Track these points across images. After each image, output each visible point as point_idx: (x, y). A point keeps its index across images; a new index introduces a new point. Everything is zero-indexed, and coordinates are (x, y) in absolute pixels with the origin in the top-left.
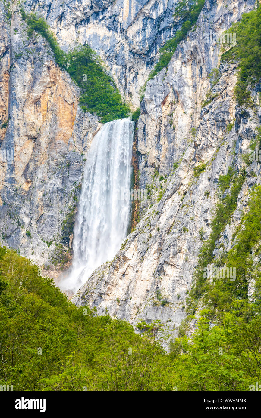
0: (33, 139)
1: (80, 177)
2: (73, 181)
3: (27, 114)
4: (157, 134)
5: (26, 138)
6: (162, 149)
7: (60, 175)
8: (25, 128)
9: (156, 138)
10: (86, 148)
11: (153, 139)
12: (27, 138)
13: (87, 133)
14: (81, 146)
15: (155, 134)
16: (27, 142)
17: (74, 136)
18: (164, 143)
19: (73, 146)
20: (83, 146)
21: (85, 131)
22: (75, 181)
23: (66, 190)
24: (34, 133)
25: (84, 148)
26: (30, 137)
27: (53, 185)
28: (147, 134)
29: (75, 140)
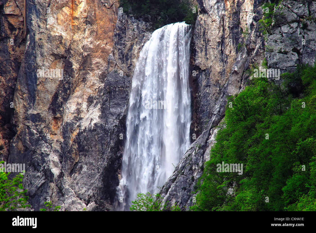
0: (62, 59)
1: (124, 107)
2: (115, 113)
3: (51, 24)
4: (220, 41)
5: (52, 58)
6: (228, 60)
7: (99, 106)
8: (50, 44)
9: (219, 46)
10: (132, 67)
11: (215, 47)
12: (54, 58)
13: (132, 46)
14: (124, 65)
15: (218, 41)
16: (54, 63)
17: (116, 51)
18: (230, 52)
19: (113, 65)
20: (127, 64)
21: (128, 44)
22: (118, 113)
23: (107, 125)
24: (61, 50)
25: (129, 67)
26: (57, 57)
27: (89, 121)
28: (208, 41)
29: (117, 56)
